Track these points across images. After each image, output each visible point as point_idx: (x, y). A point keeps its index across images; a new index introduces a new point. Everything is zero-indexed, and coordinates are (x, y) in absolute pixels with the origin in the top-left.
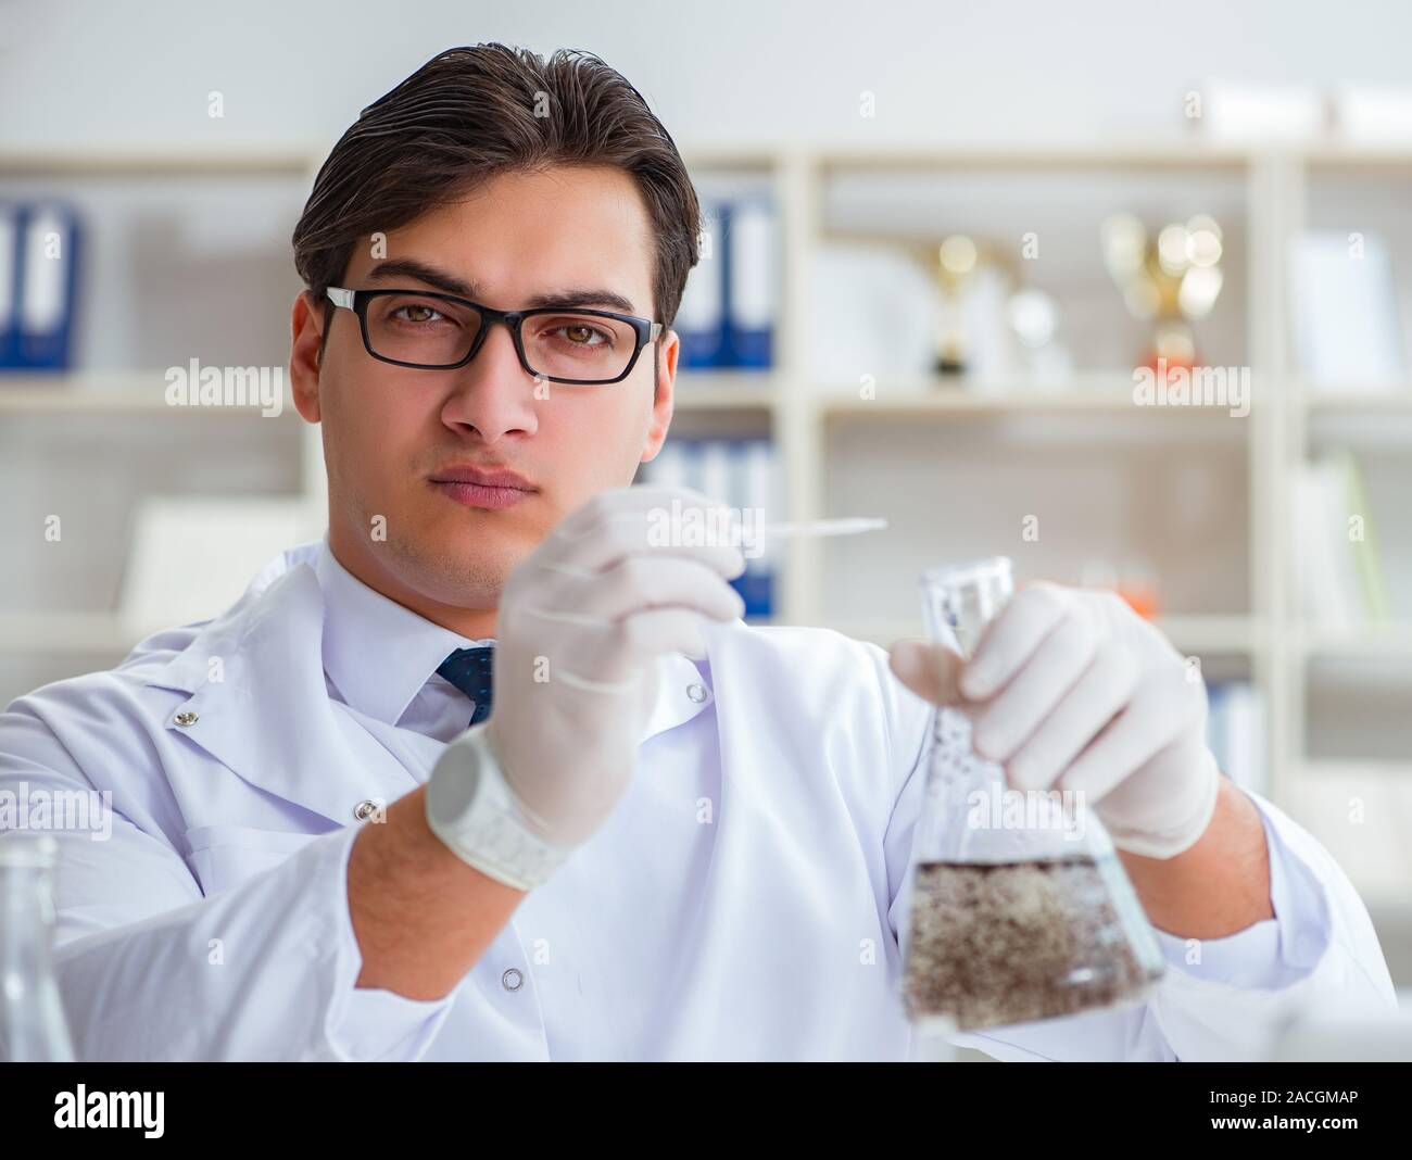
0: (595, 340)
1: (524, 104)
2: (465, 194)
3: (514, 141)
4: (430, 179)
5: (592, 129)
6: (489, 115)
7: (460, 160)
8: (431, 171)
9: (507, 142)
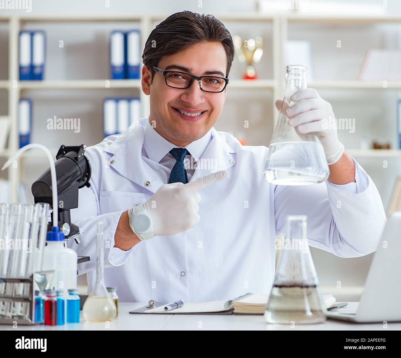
0: (216, 82)
1: (201, 28)
2: (187, 48)
3: (199, 36)
4: (179, 45)
5: (215, 34)
6: (193, 30)
7: (187, 41)
8: (180, 43)
9: (197, 37)
